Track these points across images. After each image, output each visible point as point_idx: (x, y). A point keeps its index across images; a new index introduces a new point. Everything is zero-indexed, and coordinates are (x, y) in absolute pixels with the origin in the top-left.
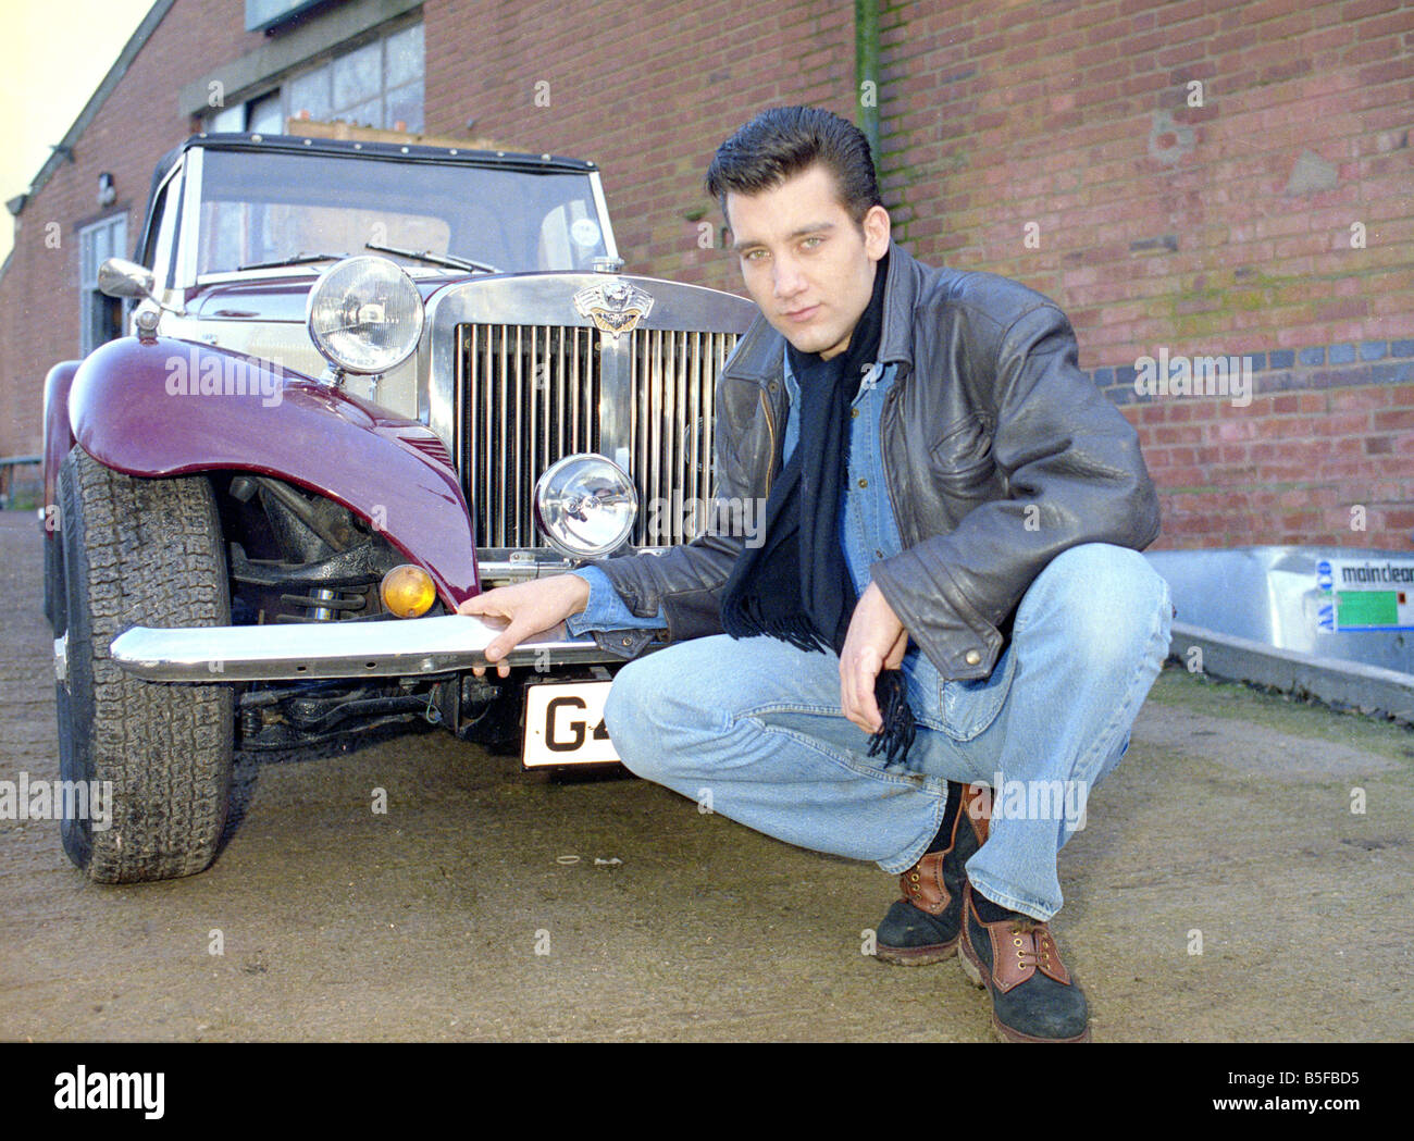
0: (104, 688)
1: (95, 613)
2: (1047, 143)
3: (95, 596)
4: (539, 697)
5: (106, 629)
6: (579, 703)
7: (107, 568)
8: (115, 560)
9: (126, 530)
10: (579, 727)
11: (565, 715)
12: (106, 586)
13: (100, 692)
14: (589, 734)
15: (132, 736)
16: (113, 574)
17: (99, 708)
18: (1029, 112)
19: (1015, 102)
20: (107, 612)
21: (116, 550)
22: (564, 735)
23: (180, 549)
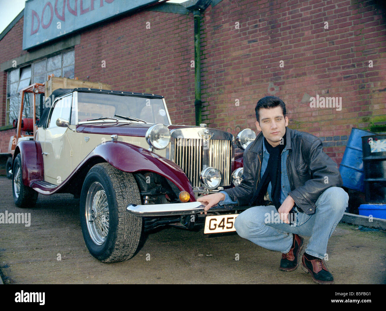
0: (121, 219)
1: (118, 202)
2: (243, 89)
3: (118, 198)
4: (208, 219)
5: (121, 205)
6: (215, 220)
7: (120, 192)
8: (121, 190)
9: (122, 184)
10: (215, 225)
11: (213, 222)
12: (120, 196)
13: (120, 220)
14: (217, 226)
15: (126, 229)
16: (121, 194)
17: (120, 223)
18: (238, 81)
19: (235, 79)
20: (121, 202)
21: (121, 188)
22: (213, 227)
23: (133, 188)
